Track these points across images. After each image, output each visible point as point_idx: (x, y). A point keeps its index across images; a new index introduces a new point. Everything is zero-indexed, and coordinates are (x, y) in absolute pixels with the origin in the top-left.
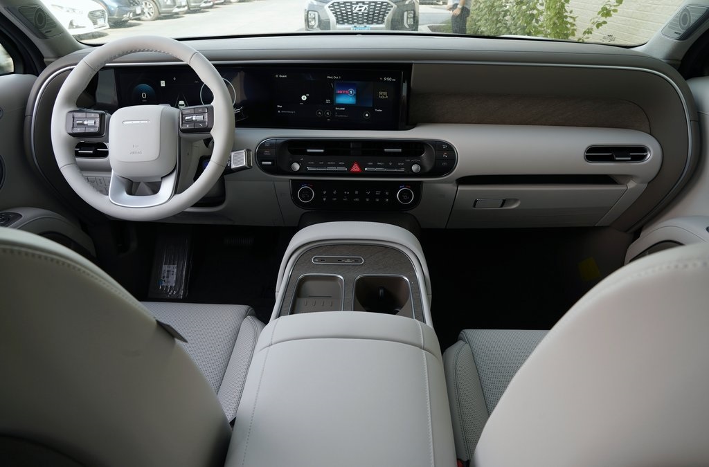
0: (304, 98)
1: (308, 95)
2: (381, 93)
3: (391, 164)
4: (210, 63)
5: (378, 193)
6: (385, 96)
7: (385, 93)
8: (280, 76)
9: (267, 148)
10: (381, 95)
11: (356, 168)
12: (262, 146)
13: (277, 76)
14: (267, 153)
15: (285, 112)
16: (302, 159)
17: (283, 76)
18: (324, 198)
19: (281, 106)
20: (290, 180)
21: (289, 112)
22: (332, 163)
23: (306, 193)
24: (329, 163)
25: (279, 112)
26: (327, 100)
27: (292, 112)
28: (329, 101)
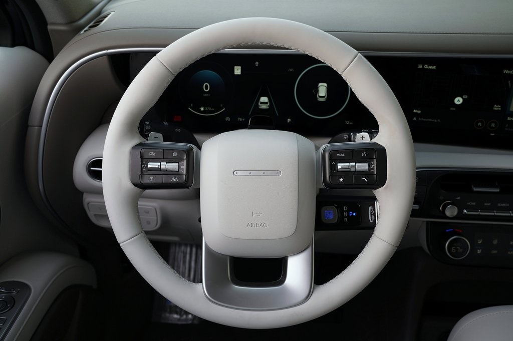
0: (458, 101)
1: (466, 97)
8: (426, 67)
13: (420, 66)
15: (424, 120)
16: (459, 198)
17: (431, 67)
18: (478, 251)
19: (419, 112)
20: (427, 222)
21: (430, 120)
22: (504, 205)
23: (458, 246)
24: (499, 205)
25: (415, 119)
26: (495, 106)
27: (436, 121)
28: (498, 108)
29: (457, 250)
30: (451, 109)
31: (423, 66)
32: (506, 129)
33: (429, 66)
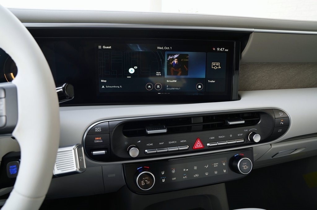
0: (132, 71)
1: (136, 67)
2: (213, 64)
3: (231, 136)
4: (23, 26)
5: (216, 165)
6: (218, 66)
7: (218, 64)
8: (104, 47)
9: (98, 134)
10: (214, 66)
11: (199, 145)
12: (92, 133)
13: (100, 47)
14: (98, 140)
15: (110, 87)
16: (140, 141)
17: (108, 47)
18: (163, 180)
19: (105, 81)
20: (123, 164)
21: (115, 87)
22: (173, 142)
23: (146, 180)
24: (170, 143)
25: (103, 87)
26: (157, 72)
27: (119, 87)
28: (159, 74)
29: (145, 182)
30: (128, 77)
31: (102, 47)
32: (167, 89)
33: (106, 46)
